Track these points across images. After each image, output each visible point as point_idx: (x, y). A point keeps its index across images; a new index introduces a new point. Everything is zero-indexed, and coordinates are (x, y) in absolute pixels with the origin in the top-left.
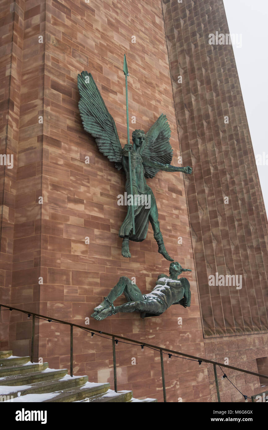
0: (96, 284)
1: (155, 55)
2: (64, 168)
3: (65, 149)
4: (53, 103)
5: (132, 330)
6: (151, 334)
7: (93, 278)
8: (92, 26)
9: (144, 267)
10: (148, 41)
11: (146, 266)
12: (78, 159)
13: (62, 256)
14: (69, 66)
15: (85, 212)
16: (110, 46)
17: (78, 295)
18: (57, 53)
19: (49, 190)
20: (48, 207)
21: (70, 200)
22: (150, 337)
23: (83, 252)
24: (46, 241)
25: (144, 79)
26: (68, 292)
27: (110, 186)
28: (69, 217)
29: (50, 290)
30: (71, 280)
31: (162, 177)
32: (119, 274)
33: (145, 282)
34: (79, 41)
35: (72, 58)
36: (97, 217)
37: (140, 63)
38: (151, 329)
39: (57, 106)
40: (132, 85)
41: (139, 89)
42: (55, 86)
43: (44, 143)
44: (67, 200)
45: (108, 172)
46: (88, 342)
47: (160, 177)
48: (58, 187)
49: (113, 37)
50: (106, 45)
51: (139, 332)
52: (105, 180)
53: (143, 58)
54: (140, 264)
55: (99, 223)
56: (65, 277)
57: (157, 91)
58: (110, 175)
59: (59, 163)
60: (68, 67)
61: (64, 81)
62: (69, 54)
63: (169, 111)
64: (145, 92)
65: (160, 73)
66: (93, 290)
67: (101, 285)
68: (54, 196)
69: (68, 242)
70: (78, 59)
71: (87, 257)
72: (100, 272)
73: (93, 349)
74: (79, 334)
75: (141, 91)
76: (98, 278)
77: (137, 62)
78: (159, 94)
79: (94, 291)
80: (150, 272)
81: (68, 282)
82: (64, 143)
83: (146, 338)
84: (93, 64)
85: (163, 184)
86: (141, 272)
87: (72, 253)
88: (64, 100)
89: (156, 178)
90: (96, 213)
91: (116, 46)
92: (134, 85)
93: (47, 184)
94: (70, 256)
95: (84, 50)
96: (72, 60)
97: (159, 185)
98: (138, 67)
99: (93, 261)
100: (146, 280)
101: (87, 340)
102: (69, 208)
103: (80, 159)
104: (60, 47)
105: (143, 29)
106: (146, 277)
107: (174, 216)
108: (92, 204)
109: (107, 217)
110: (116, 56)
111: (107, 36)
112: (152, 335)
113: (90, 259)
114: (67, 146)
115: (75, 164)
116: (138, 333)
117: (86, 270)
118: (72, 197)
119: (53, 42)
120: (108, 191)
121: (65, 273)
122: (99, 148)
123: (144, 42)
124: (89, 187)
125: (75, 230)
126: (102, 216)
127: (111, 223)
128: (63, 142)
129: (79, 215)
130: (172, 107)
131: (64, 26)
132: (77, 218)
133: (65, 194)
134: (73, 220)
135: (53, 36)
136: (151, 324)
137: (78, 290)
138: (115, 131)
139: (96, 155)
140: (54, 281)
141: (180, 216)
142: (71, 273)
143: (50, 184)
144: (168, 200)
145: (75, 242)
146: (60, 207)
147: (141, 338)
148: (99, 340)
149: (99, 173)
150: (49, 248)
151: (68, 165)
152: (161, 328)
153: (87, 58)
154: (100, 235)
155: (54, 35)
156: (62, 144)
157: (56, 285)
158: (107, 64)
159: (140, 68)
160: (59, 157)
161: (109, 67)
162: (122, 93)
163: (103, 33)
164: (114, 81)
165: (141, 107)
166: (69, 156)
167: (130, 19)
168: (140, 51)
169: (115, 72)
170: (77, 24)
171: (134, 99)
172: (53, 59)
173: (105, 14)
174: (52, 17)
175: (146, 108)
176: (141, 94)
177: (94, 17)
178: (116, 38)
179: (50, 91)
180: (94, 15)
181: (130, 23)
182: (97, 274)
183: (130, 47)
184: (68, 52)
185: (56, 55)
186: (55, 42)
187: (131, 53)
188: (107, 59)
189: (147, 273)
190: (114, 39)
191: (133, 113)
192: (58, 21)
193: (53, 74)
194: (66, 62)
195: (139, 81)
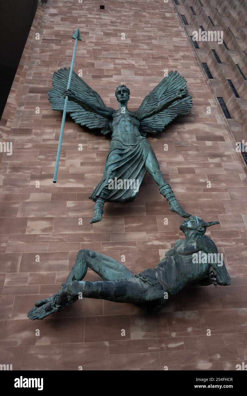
0: (61, 268)
1: (166, 37)
2: (32, 150)
3: (37, 134)
4: (28, 103)
5: (130, 334)
6: (174, 340)
7: (58, 259)
8: (85, 42)
9: (155, 236)
10: (157, 31)
11: (158, 235)
12: (52, 138)
13: (10, 238)
15: (54, 186)
16: (104, 48)
17: (27, 285)
18: (40, 69)
19: (7, 173)
21: (34, 178)
22: (171, 345)
23: (44, 230)
25: (151, 56)
26: (11, 282)
27: (97, 154)
28: (29, 195)
30: (19, 266)
31: (185, 129)
32: (104, 250)
34: (67, 55)
35: (58, 67)
36: (73, 188)
37: (145, 47)
38: (174, 331)
39: (33, 104)
40: (134, 65)
41: (143, 66)
42: (34, 91)
44: (29, 179)
45: (95, 141)
46: (34, 355)
47: (182, 130)
48: (20, 168)
50: (100, 48)
51: (145, 336)
52: (90, 150)
53: (148, 44)
54: (147, 233)
55: (75, 194)
56: (9, 263)
57: (170, 60)
58: (98, 143)
59: (26, 147)
61: (45, 84)
62: (54, 66)
63: (192, 70)
64: (152, 66)
65: (175, 46)
66: (55, 277)
68: (13, 177)
69: (24, 222)
71: (50, 235)
72: (70, 252)
75: (147, 66)
76: (67, 259)
77: (140, 48)
78: (174, 62)
80: (169, 242)
81: (13, 269)
82: (36, 129)
83: (162, 348)
84: (82, 64)
85: (187, 136)
86: (150, 243)
87: (27, 233)
88: (41, 98)
89: (174, 132)
90: (72, 184)
91: (113, 45)
92: (136, 65)
93: (5, 168)
94: (22, 237)
97: (179, 138)
98: (142, 51)
99: (60, 239)
100: (160, 254)
101: (32, 352)
102: (31, 186)
103: (55, 138)
104: (45, 64)
105: (150, 26)
106: (160, 249)
107: (212, 166)
108: (66, 176)
109: (89, 185)
110: (113, 52)
111: (103, 42)
112: (175, 342)
113: (55, 237)
114: (39, 131)
115: (48, 143)
116: (141, 338)
117: (46, 251)
118: (38, 174)
119: (38, 63)
120: (95, 159)
122: (75, 120)
123: (150, 33)
124: (64, 160)
125: (35, 207)
126: (81, 186)
128: (34, 129)
129: (44, 190)
130: (196, 66)
131: (52, 50)
132: (42, 194)
133: (28, 173)
134: (34, 196)
135: (38, 60)
136: (174, 322)
137: (29, 279)
139: (78, 130)
141: (223, 164)
142: (20, 258)
143: (10, 168)
144: (197, 151)
145: (33, 219)
146: (19, 186)
147: (149, 348)
148: (58, 351)
149: (81, 145)
151: (37, 146)
152: (196, 329)
154: (75, 207)
155: (40, 59)
156: (33, 130)
158: (100, 60)
159: (145, 51)
160: (27, 142)
161: (103, 61)
162: (120, 74)
163: (97, 42)
164: (109, 68)
165: (147, 78)
166: (40, 138)
167: (132, 25)
168: (144, 40)
169: (111, 62)
170: (67, 46)
171: (136, 74)
172: (35, 73)
173: (100, 30)
174: (40, 49)
175: (154, 77)
176: (148, 68)
177: (88, 36)
178: (113, 41)
179: (27, 95)
180: (89, 35)
181: (132, 27)
182: (65, 254)
183: (132, 41)
184: (54, 65)
185: (39, 71)
186: (39, 63)
187: (133, 44)
188: (101, 56)
189: (161, 243)
190: (111, 42)
191: (135, 85)
192: (46, 50)
193: (33, 83)
194: (50, 71)
195: (144, 60)
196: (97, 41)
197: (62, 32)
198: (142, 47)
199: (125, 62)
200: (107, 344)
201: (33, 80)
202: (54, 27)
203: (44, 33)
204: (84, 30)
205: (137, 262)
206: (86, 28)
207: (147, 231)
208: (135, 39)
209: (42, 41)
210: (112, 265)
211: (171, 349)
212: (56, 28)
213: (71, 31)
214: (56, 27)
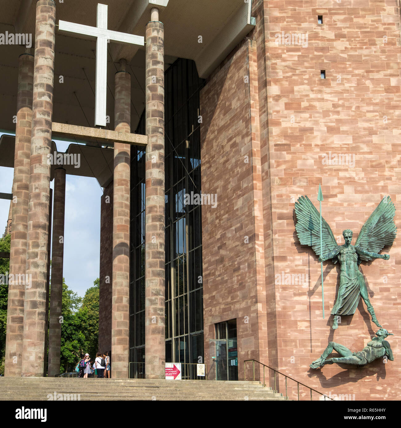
0: (318, 346)
1: (387, 129)
3: (291, 261)
4: (279, 230)
5: (349, 375)
8: (311, 145)
10: (378, 118)
11: (364, 331)
12: (300, 264)
13: (291, 331)
14: (290, 195)
15: (307, 301)
18: (280, 189)
19: (280, 291)
20: (280, 303)
21: (295, 295)
22: (366, 380)
23: (307, 327)
24: (280, 323)
25: (369, 164)
26: (296, 352)
27: (330, 276)
28: (295, 306)
29: (284, 351)
30: (298, 345)
33: (363, 343)
34: (299, 167)
36: (318, 301)
37: (365, 149)
38: (368, 375)
39: (283, 231)
40: (354, 178)
41: (363, 178)
42: (281, 217)
43: (275, 262)
44: (293, 296)
46: (312, 380)
48: (286, 288)
49: (332, 142)
51: (355, 376)
52: (325, 273)
53: (368, 143)
55: (319, 306)
56: (294, 344)
57: (387, 169)
58: (330, 268)
59: (286, 272)
60: (290, 197)
61: (287, 209)
64: (371, 178)
65: (393, 145)
67: (322, 347)
68: (284, 294)
69: (296, 322)
70: (298, 184)
71: (310, 330)
72: (321, 339)
73: (316, 385)
74: (305, 376)
75: (365, 179)
76: (319, 342)
77: (361, 151)
78: (390, 171)
79: (316, 351)
81: (296, 346)
82: (289, 256)
84: (312, 181)
86: (359, 336)
87: (298, 329)
88: (288, 224)
90: (317, 299)
91: (336, 149)
92: (356, 178)
93: (278, 288)
94: (296, 331)
95: (303, 173)
96: (293, 188)
98: (362, 156)
99: (315, 332)
102: (295, 300)
103: (302, 264)
104: (283, 183)
105: (371, 108)
106: (365, 338)
108: (313, 293)
109: (327, 300)
111: (326, 144)
112: (368, 380)
115: (299, 268)
118: (297, 292)
120: (328, 281)
121: (294, 341)
123: (371, 122)
125: (300, 314)
127: (330, 304)
129: (303, 303)
131: (285, 162)
132: (302, 306)
133: (291, 291)
134: (298, 307)
135: (277, 178)
137: (304, 351)
138: (331, 233)
140: (286, 346)
142: (298, 341)
143: (280, 288)
144: (394, 273)
145: (300, 321)
146: (288, 301)
149: (319, 269)
150: (282, 327)
151: (293, 271)
153: (307, 178)
154: (320, 314)
155: (277, 175)
156: (288, 257)
157: (288, 348)
158: (326, 173)
159: (365, 156)
160: (286, 268)
161: (329, 175)
162: (342, 193)
163: (322, 145)
164: (334, 185)
165: (365, 196)
166: (293, 265)
167: (353, 109)
168: (365, 136)
169: (335, 176)
170: (297, 154)
171: (356, 192)
172: (278, 196)
173: (323, 124)
174: (275, 161)
175: (370, 194)
176: (366, 181)
177: (313, 135)
178: (336, 141)
179: (277, 222)
180: (313, 133)
181: (353, 113)
182: (318, 340)
183: (354, 139)
184: (290, 183)
185: (280, 192)
186: (278, 181)
187: (354, 145)
188: (327, 168)
189: (365, 336)
190: (335, 143)
191: (354, 206)
192: (280, 162)
193: (278, 208)
194: (288, 192)
195: (364, 170)
196: (322, 143)
197: (289, 131)
198: (362, 149)
199: (347, 174)
200: (340, 378)
201: (278, 204)
202: (280, 122)
203: (274, 134)
204: (308, 125)
205: (353, 345)
206: (310, 121)
207: (358, 329)
208: (357, 135)
209: (274, 147)
210: (344, 349)
211: (366, 382)
212: (284, 125)
213: (297, 128)
214: (283, 121)
